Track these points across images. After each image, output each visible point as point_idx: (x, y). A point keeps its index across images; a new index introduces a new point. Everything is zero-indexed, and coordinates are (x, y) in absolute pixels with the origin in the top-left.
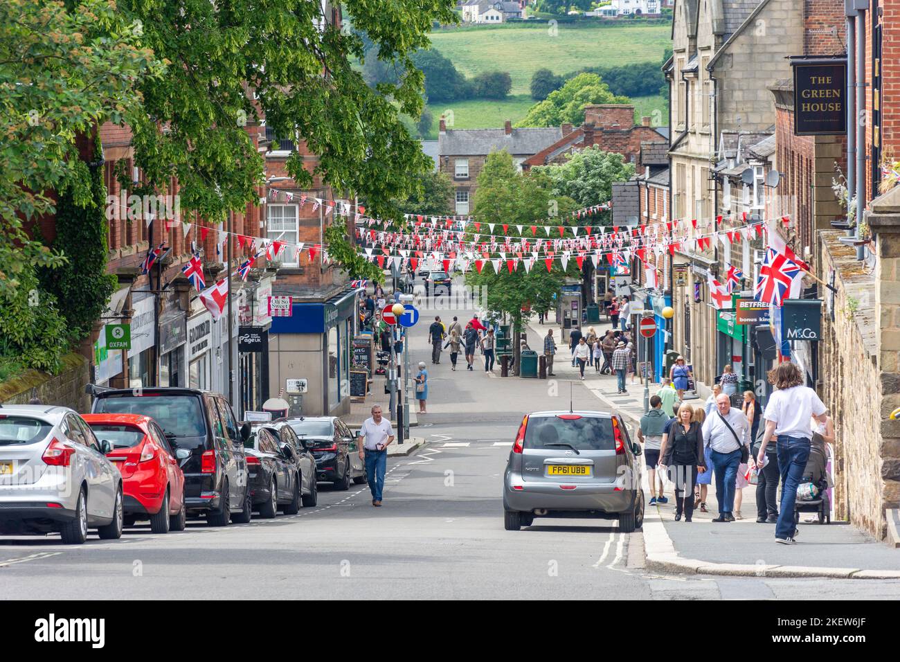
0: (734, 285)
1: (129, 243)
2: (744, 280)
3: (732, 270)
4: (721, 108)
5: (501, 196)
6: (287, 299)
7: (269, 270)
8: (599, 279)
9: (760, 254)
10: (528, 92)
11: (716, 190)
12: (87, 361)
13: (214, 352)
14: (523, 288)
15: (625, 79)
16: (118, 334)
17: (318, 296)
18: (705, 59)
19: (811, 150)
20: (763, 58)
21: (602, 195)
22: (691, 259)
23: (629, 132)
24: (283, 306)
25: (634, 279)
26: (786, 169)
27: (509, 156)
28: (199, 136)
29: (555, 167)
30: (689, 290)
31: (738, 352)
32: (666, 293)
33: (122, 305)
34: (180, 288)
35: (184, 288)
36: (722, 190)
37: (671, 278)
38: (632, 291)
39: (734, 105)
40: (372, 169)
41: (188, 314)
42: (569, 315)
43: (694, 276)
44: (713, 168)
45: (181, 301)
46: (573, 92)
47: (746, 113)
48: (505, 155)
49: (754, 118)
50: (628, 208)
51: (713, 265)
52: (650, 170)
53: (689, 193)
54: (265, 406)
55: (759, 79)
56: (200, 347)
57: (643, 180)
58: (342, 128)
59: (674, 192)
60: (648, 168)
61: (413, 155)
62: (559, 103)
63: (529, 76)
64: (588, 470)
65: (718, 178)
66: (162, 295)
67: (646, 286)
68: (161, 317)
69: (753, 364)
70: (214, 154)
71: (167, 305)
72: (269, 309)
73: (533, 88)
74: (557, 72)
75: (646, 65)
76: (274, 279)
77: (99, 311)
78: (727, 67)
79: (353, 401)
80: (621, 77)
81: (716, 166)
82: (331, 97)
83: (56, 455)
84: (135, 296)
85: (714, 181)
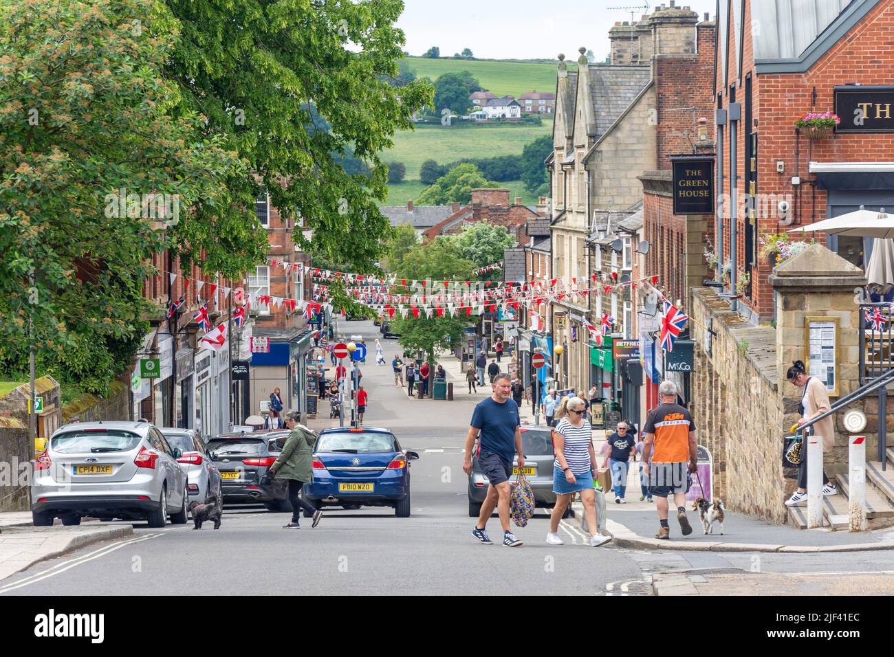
0: (607, 329)
1: (155, 296)
2: (613, 325)
3: (606, 317)
4: (592, 192)
5: (418, 259)
6: (265, 338)
7: (251, 316)
8: (486, 323)
9: (628, 306)
10: (418, 178)
11: (589, 255)
12: (126, 387)
13: (213, 381)
14: (435, 330)
15: (493, 167)
16: (150, 366)
17: (284, 336)
18: (580, 154)
19: (683, 225)
20: (625, 154)
21: (490, 258)
22: (569, 308)
23: (509, 209)
24: (262, 344)
25: (521, 323)
26: (655, 241)
27: (412, 228)
28: (220, 216)
29: (453, 237)
30: (567, 332)
31: (607, 380)
32: (548, 335)
33: (151, 344)
34: (190, 331)
35: (193, 331)
36: (594, 255)
37: (552, 322)
38: (520, 333)
39: (603, 190)
40: (353, 239)
41: (196, 350)
42: (466, 352)
43: (571, 321)
44: (587, 238)
45: (190, 340)
46: (456, 178)
47: (612, 196)
48: (409, 227)
49: (618, 200)
50: (516, 269)
51: (587, 313)
52: (535, 239)
53: (567, 257)
54: (247, 422)
55: (622, 170)
56: (203, 376)
57: (528, 247)
58: (330, 208)
59: (555, 256)
60: (532, 238)
61: (383, 228)
62: (445, 187)
63: (419, 166)
64: (533, 471)
65: (591, 246)
66: (179, 336)
67: (531, 329)
68: (177, 354)
69: (621, 389)
70: (232, 229)
71: (180, 344)
72: (252, 347)
73: (422, 174)
74: (441, 163)
75: (510, 157)
76: (254, 324)
77: (135, 348)
78: (597, 161)
79: (308, 418)
80: (490, 166)
81: (589, 237)
82: (321, 185)
83: (145, 459)
84: (160, 337)
85: (587, 249)
